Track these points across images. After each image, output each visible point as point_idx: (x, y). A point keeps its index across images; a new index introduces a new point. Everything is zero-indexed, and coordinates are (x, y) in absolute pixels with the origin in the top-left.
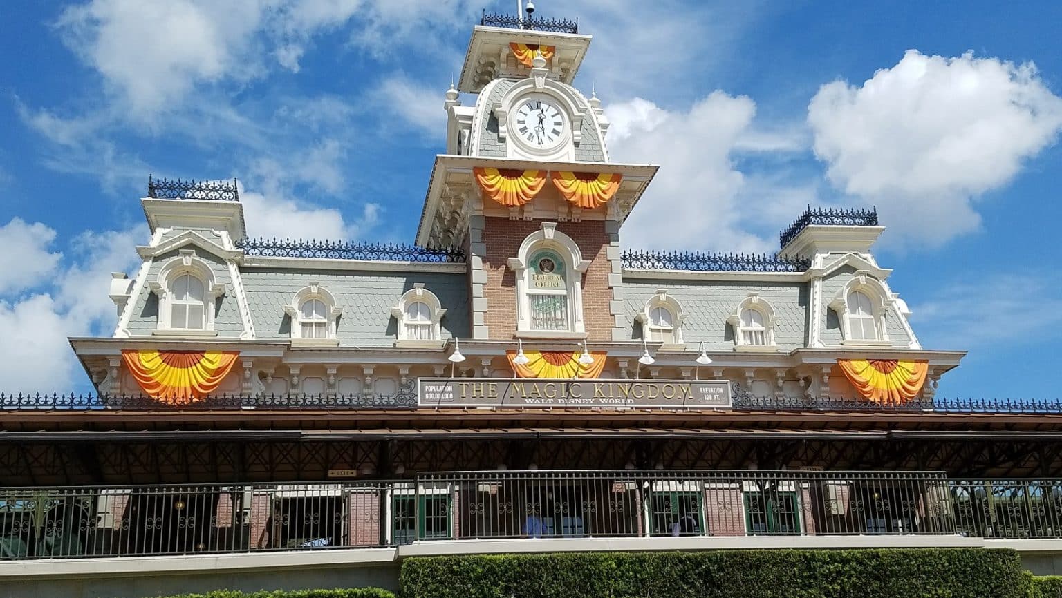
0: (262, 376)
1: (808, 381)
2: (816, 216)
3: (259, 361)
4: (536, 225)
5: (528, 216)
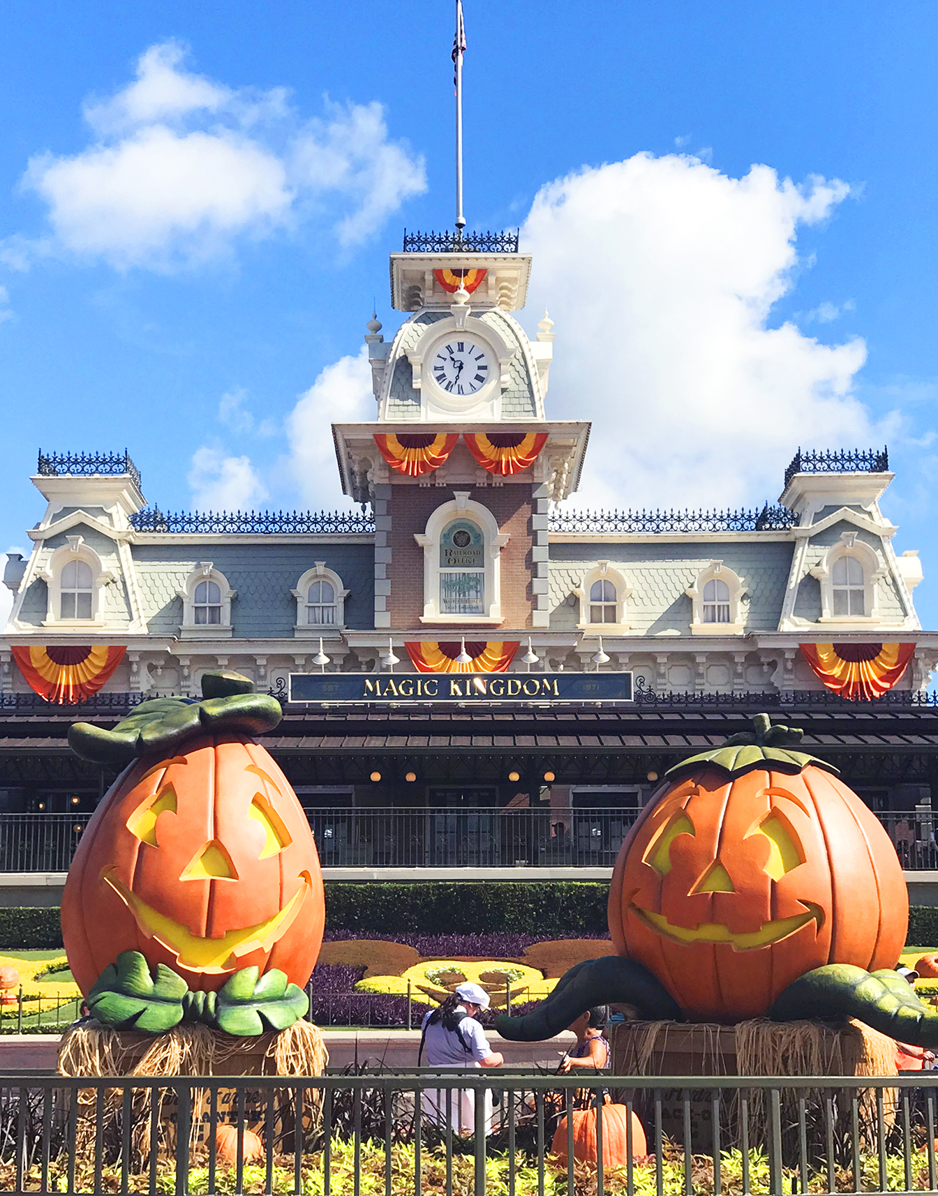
0: (152, 668)
1: (773, 665)
3: (145, 655)
4: (449, 493)
5: (441, 482)
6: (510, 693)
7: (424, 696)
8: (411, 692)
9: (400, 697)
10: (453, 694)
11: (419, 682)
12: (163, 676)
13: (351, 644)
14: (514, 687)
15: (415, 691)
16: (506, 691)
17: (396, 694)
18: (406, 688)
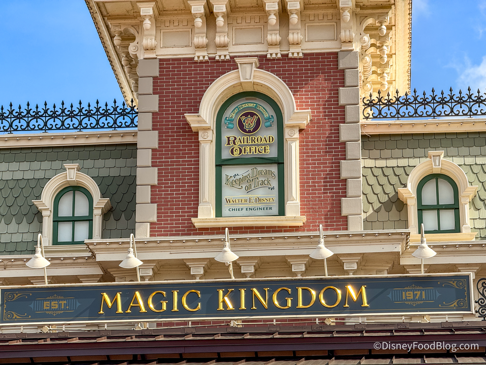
5: (222, 55)
6: (300, 305)
7: (182, 312)
8: (164, 307)
9: (149, 314)
10: (221, 307)
11: (176, 294)
13: (100, 257)
14: (307, 297)
15: (170, 305)
16: (295, 302)
17: (143, 310)
18: (157, 301)
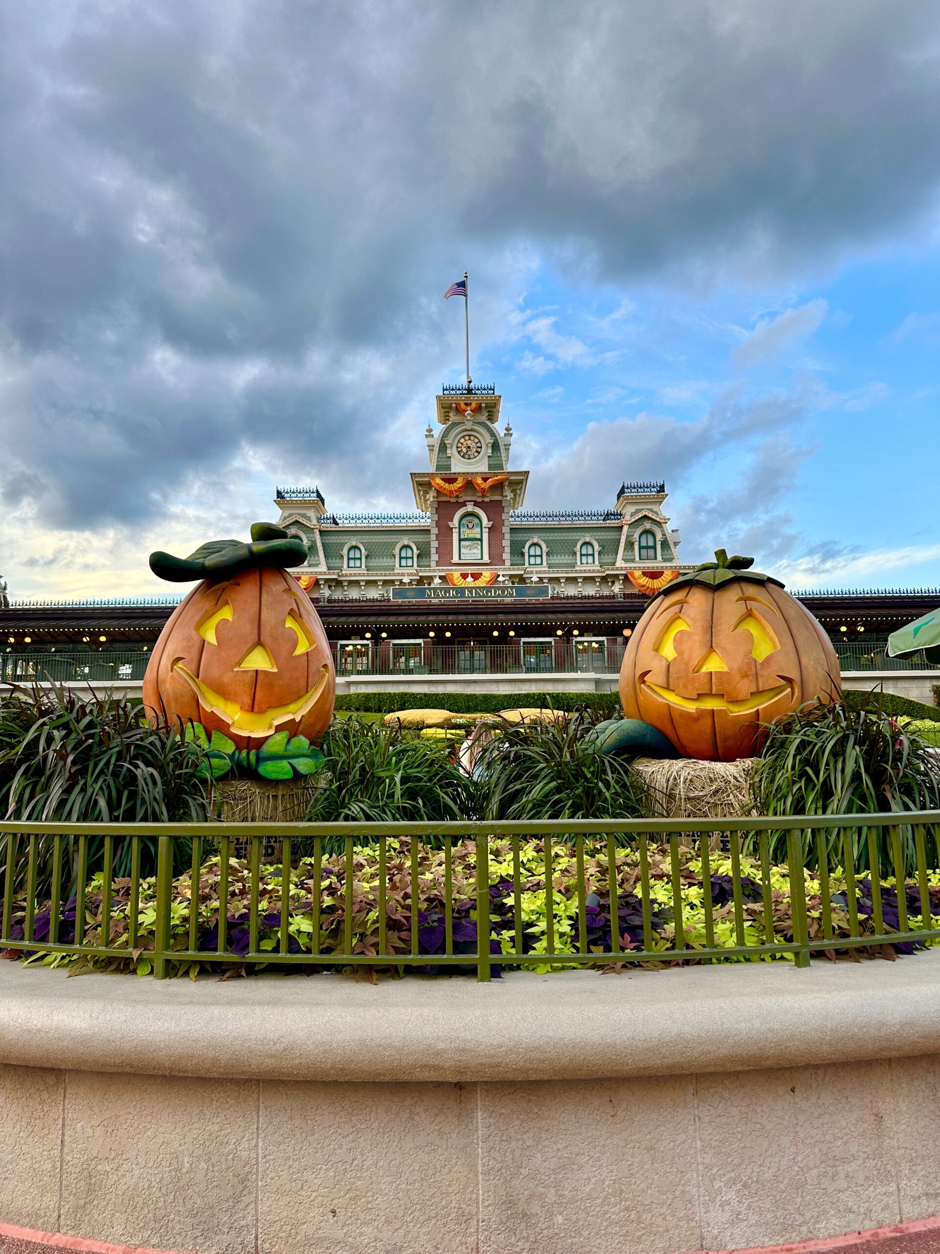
0: (330, 587)
1: (613, 583)
2: (628, 488)
3: (326, 580)
4: (464, 504)
5: (461, 500)
6: (493, 595)
7: (453, 597)
8: (447, 595)
10: (467, 596)
11: (451, 591)
12: (335, 591)
13: (420, 574)
17: (441, 596)
18: (445, 593)
